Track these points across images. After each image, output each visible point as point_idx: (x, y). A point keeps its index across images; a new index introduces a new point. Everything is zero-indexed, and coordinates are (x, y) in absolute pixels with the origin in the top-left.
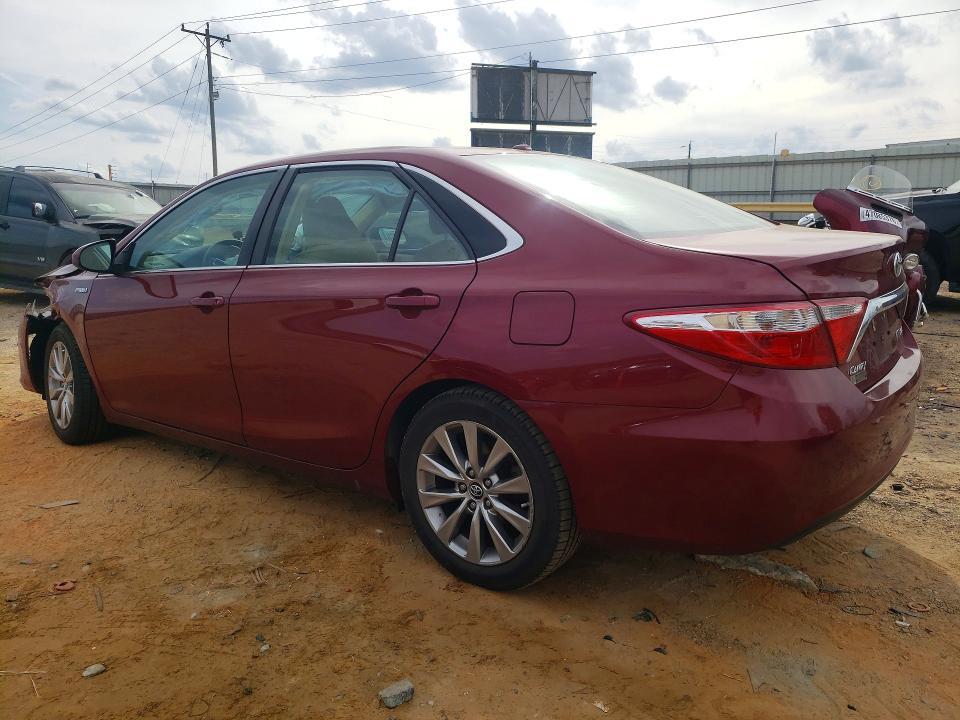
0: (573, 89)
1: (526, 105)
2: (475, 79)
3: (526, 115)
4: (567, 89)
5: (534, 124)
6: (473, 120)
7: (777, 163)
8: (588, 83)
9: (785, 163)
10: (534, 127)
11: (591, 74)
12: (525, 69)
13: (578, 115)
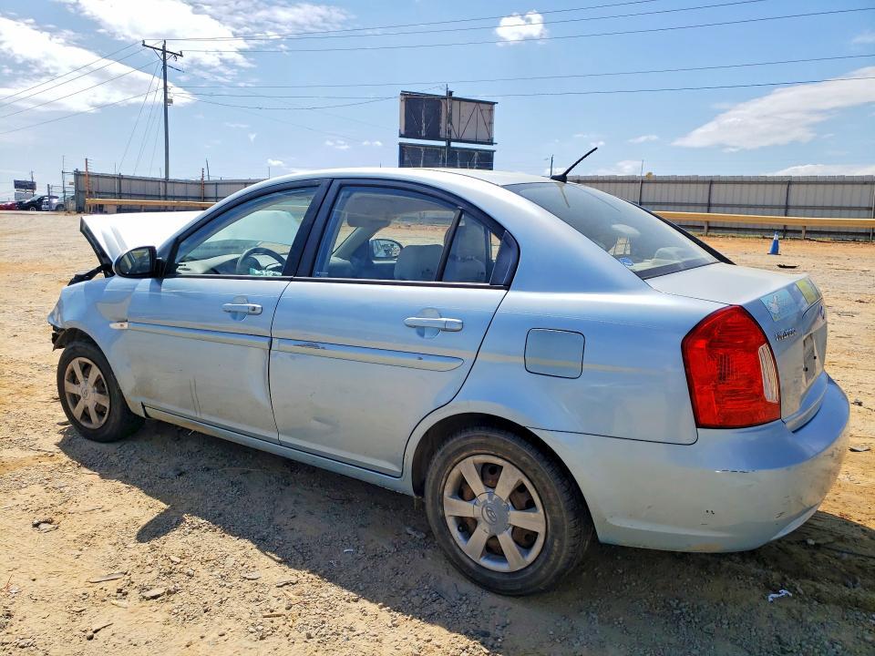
0: (479, 114)
1: (443, 125)
2: (403, 103)
3: (443, 133)
4: (474, 115)
5: (449, 141)
6: (401, 136)
7: (642, 182)
8: (491, 110)
9: (649, 182)
10: (449, 144)
11: (494, 103)
12: (443, 98)
13: (483, 136)
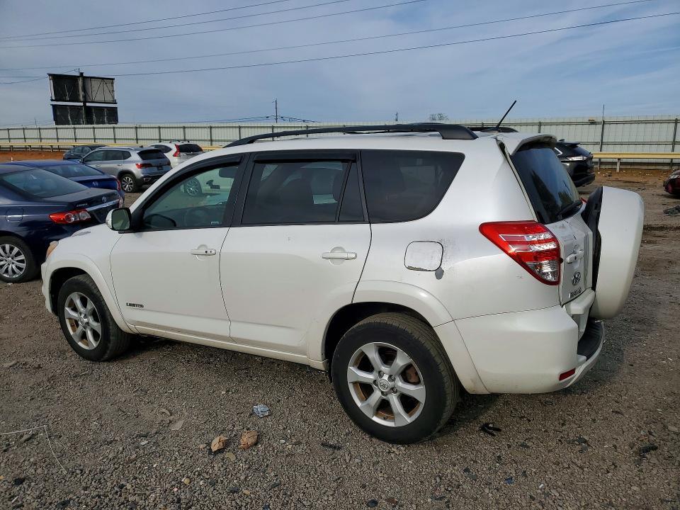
0: (105, 86)
1: (80, 94)
2: (52, 81)
3: (81, 99)
4: (101, 86)
5: (85, 102)
6: (52, 100)
8: (112, 83)
10: (85, 104)
11: (113, 79)
12: (78, 77)
13: (109, 99)
